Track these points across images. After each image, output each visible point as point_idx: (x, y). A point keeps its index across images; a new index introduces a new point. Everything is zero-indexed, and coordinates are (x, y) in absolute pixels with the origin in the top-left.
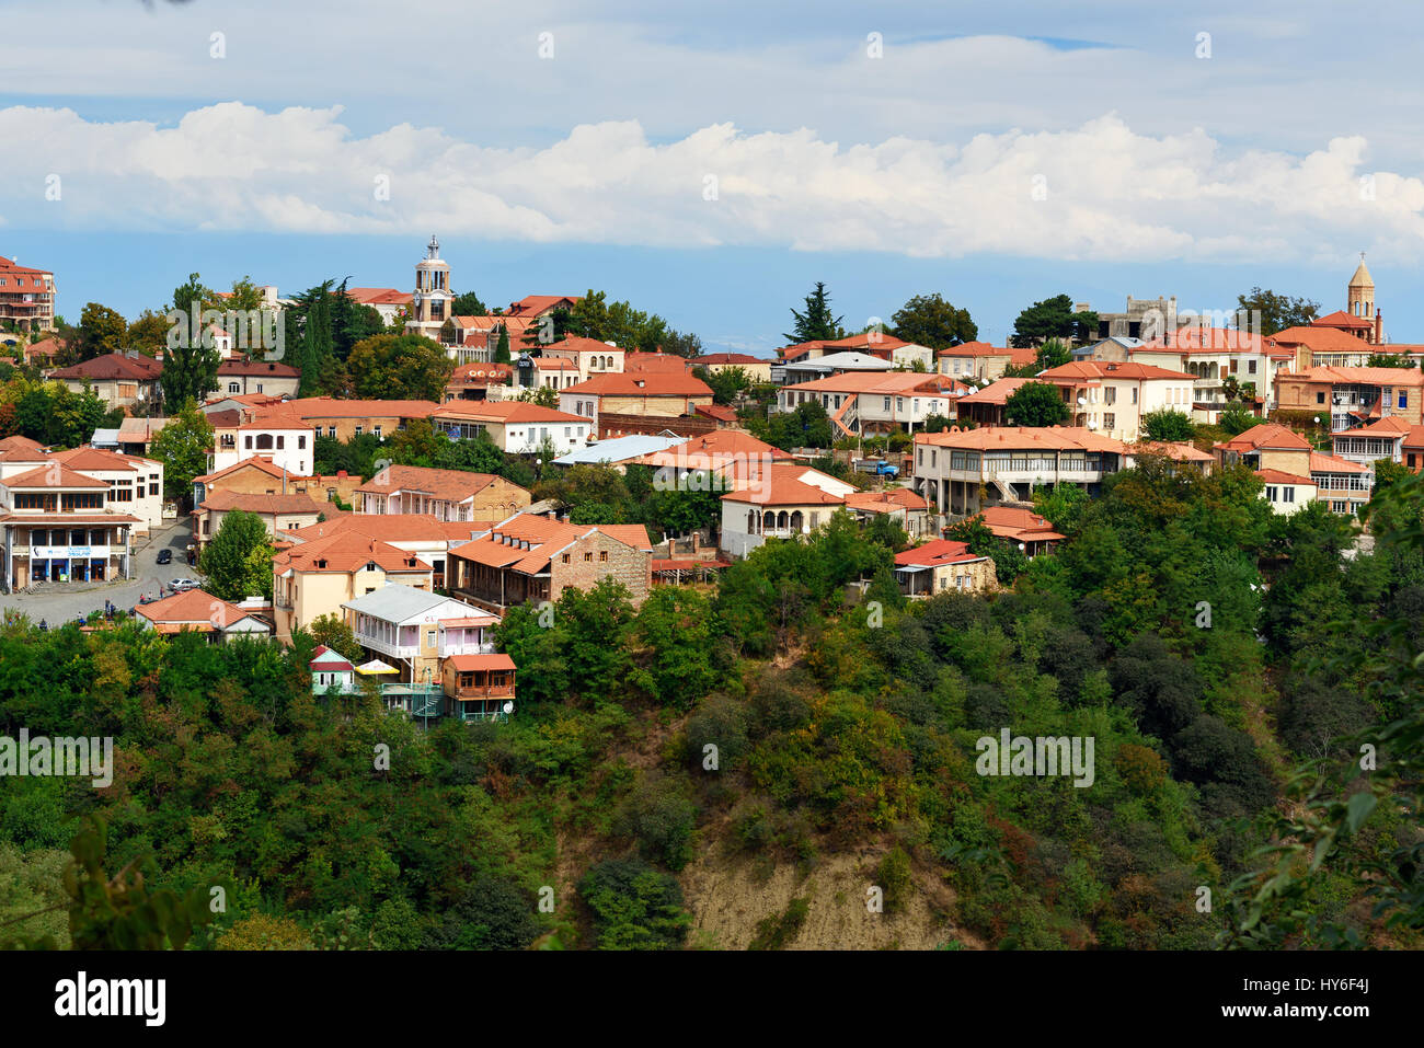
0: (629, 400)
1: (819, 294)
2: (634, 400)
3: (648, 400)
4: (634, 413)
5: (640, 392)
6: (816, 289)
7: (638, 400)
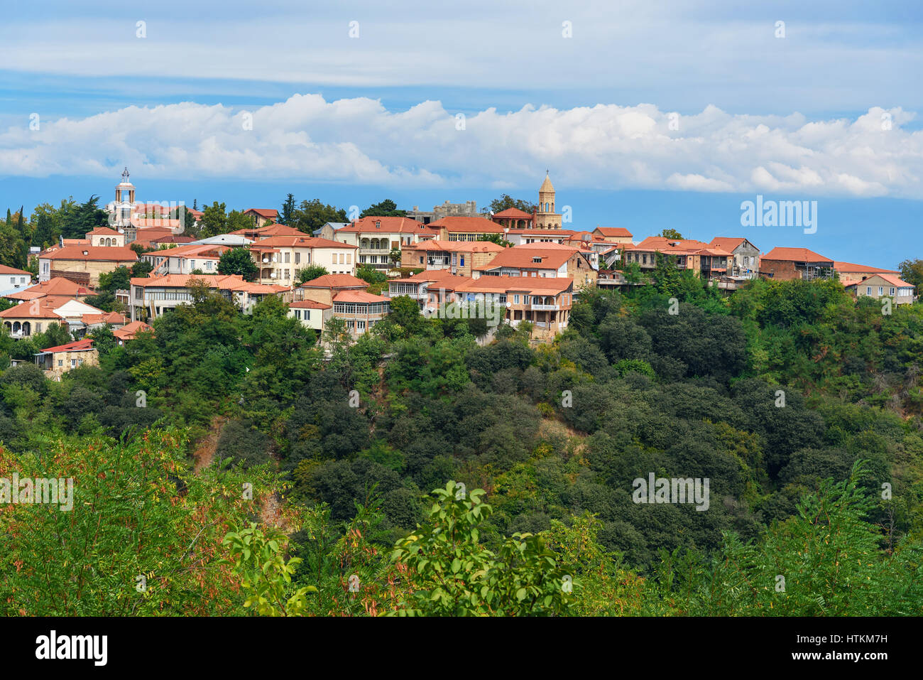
0: (74, 262)
1: (289, 201)
2: (78, 263)
3: (88, 263)
4: (78, 271)
5: (83, 258)
6: (287, 198)
7: (81, 263)
